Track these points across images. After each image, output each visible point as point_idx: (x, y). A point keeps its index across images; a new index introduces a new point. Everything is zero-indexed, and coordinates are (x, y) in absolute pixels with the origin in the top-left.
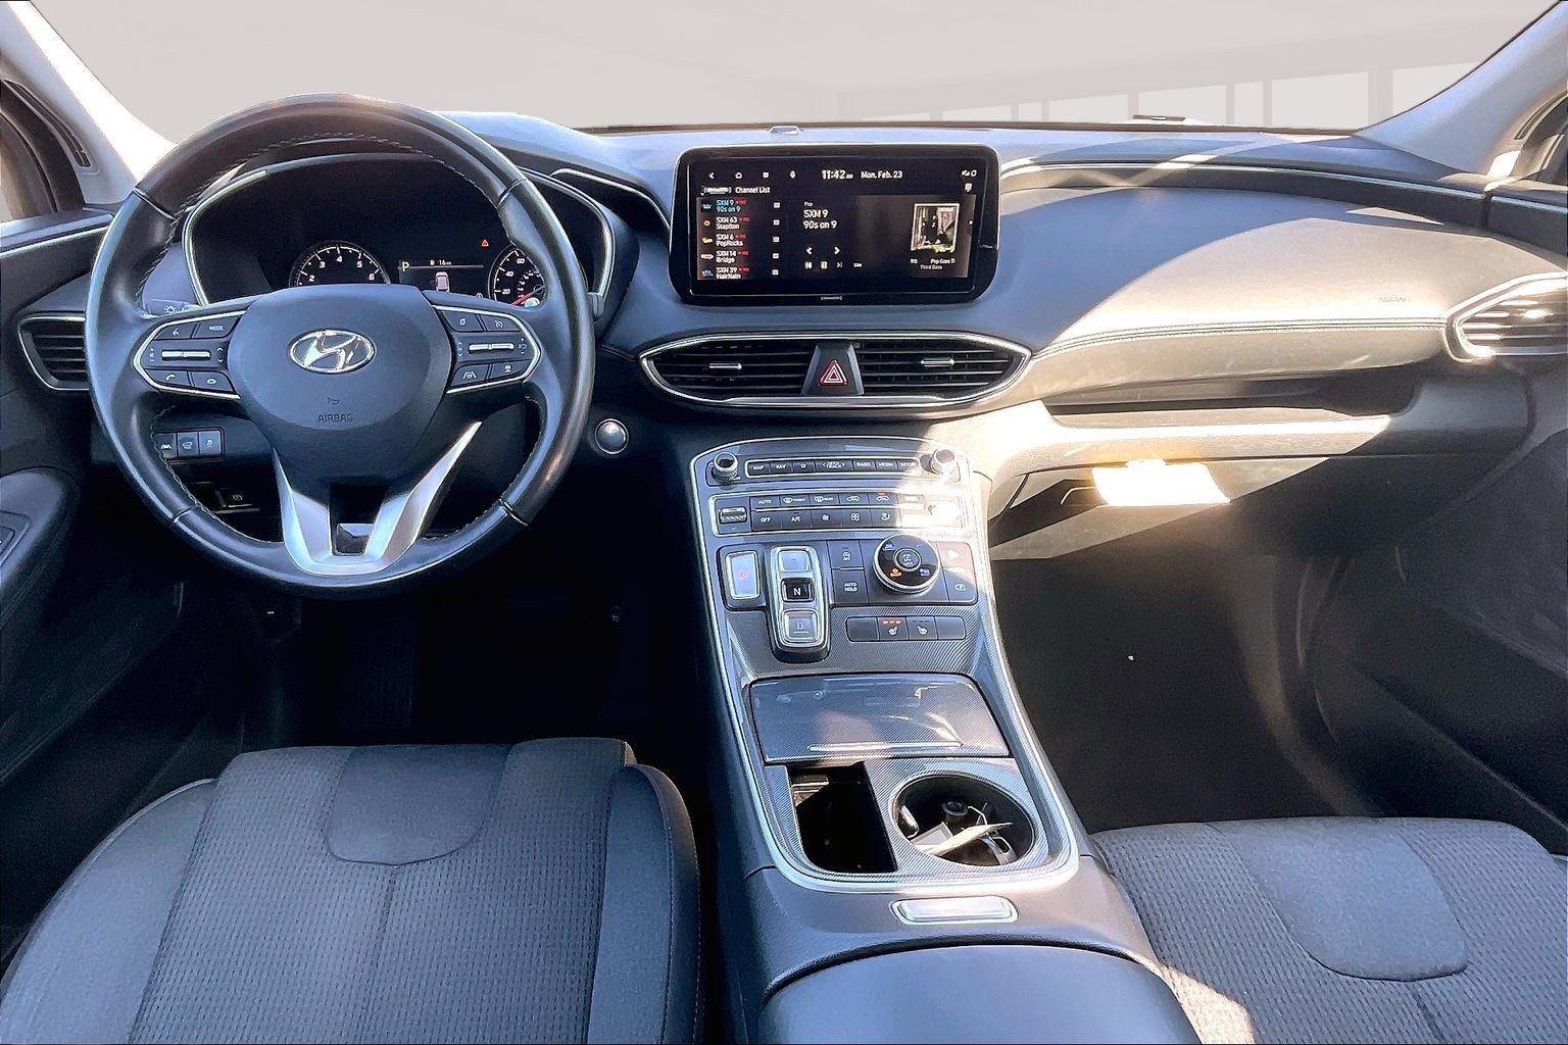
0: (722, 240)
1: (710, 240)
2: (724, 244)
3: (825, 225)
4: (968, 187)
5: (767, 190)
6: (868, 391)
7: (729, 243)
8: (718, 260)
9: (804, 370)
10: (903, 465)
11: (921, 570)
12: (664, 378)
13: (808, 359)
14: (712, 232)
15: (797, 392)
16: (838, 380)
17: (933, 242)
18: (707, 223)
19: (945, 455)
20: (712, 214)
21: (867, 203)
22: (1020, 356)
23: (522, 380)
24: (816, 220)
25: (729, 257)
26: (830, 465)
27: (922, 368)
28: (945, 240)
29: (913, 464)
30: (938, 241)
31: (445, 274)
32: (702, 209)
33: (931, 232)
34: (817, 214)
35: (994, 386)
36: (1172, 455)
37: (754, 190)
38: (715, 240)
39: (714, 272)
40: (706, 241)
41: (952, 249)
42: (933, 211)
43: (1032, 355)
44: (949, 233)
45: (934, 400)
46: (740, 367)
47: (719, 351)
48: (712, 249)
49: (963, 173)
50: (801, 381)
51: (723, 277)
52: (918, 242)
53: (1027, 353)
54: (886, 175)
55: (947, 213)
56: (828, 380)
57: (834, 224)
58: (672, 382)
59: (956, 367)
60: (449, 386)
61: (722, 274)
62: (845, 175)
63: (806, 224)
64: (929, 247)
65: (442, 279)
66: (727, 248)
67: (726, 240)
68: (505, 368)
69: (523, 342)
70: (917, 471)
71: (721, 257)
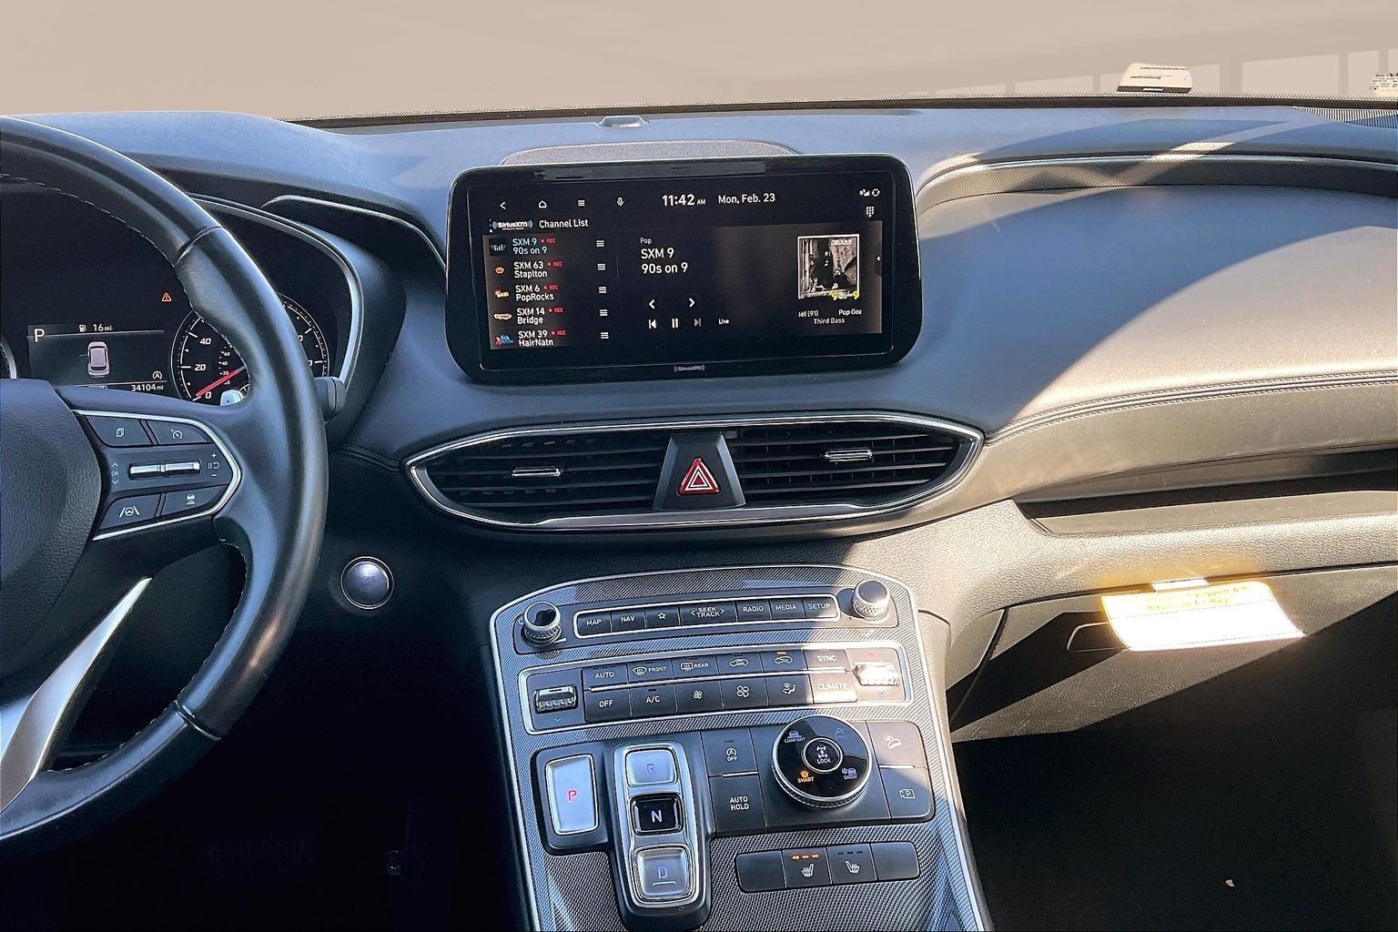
0: (523, 293)
1: (506, 294)
2: (527, 299)
3: (672, 269)
4: (870, 211)
5: (584, 223)
6: (752, 500)
7: (533, 296)
8: (520, 321)
9: (656, 473)
10: (812, 606)
11: (844, 771)
12: (444, 493)
13: (659, 457)
14: (509, 282)
15: (646, 506)
16: (706, 486)
17: (829, 287)
18: (500, 270)
19: (873, 589)
20: (508, 258)
21: (730, 239)
22: (966, 440)
23: (213, 515)
24: (657, 261)
25: (535, 315)
26: (702, 612)
27: (827, 462)
28: (845, 284)
29: (828, 605)
30: (836, 286)
31: (103, 344)
32: (492, 252)
33: (824, 272)
34: (659, 253)
35: (936, 484)
36: (1216, 569)
37: (567, 224)
38: (513, 293)
39: (516, 338)
40: (499, 294)
41: (856, 294)
42: (823, 246)
43: (985, 439)
44: (849, 274)
45: (850, 509)
46: (558, 473)
47: (528, 450)
48: (511, 305)
49: (861, 193)
50: (652, 489)
51: (528, 344)
52: (808, 287)
53: (978, 436)
54: (754, 199)
55: (844, 247)
56: (691, 487)
57: (685, 266)
58: (455, 498)
59: (878, 460)
60: (96, 529)
61: (526, 341)
62: (695, 201)
63: (645, 268)
64: (823, 293)
65: (98, 354)
66: (531, 304)
67: (529, 293)
68: (188, 498)
69: (215, 460)
70: (833, 614)
71: (524, 316)
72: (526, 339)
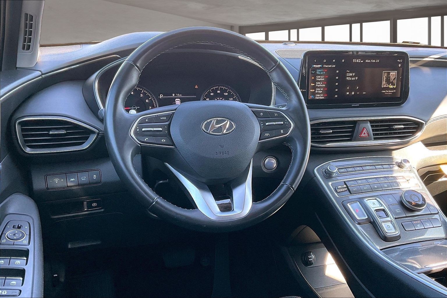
1: (314, 84)
2: (319, 86)
3: (353, 79)
4: (400, 65)
5: (334, 66)
6: (375, 139)
7: (320, 85)
8: (316, 92)
14: (315, 81)
15: (350, 140)
16: (366, 135)
17: (389, 85)
18: (313, 78)
20: (315, 75)
21: (368, 71)
22: (422, 123)
23: (287, 136)
24: (351, 77)
25: (320, 90)
28: (393, 84)
29: (394, 166)
30: (390, 84)
31: (179, 100)
32: (312, 73)
33: (388, 81)
34: (351, 75)
37: (330, 66)
39: (315, 96)
40: (312, 85)
41: (395, 87)
42: (389, 73)
43: (426, 123)
44: (394, 81)
46: (331, 131)
48: (314, 88)
49: (398, 61)
50: (352, 136)
52: (384, 84)
53: (424, 122)
54: (374, 61)
55: (393, 74)
56: (362, 135)
57: (357, 78)
59: (404, 129)
62: (361, 61)
63: (347, 78)
64: (388, 86)
65: (178, 102)
66: (319, 87)
67: (319, 84)
68: (281, 131)
69: (286, 121)
70: (396, 168)
71: (318, 91)
72: (318, 97)
